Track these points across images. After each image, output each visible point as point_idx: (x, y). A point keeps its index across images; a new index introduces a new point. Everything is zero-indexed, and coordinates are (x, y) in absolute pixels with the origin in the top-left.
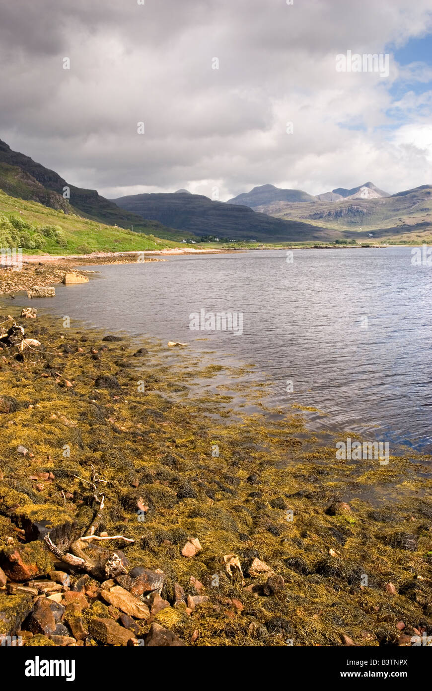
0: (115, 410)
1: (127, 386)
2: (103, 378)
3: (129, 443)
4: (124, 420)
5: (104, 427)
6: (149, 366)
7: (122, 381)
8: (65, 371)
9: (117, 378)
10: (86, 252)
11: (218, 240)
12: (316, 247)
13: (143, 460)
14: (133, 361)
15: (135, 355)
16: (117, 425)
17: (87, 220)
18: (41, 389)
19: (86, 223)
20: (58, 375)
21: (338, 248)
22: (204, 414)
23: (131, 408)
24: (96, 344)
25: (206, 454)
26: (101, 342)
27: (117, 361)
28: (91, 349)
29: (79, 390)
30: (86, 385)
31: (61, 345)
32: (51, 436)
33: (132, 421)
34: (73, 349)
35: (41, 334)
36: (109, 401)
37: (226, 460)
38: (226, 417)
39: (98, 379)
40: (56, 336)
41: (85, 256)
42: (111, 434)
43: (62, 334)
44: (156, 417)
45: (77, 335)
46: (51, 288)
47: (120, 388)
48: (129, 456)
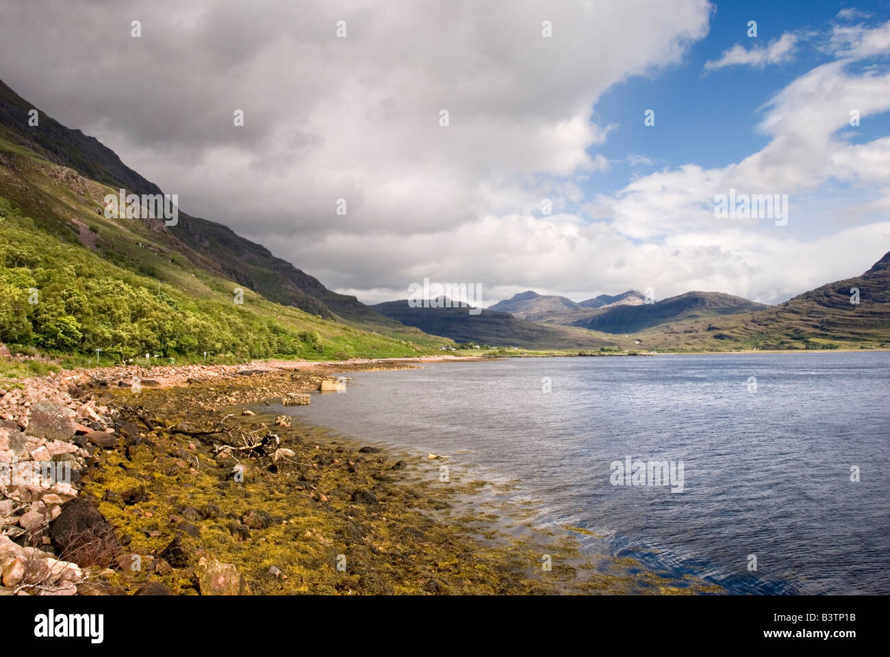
0: (372, 528)
1: (385, 501)
2: (360, 493)
3: (387, 565)
4: (382, 539)
5: (361, 547)
6: (407, 480)
7: (380, 496)
8: (320, 484)
9: (375, 493)
10: (343, 358)
11: (478, 347)
12: (580, 355)
13: (404, 586)
14: (392, 475)
15: (393, 468)
16: (375, 544)
17: (344, 326)
18: (295, 503)
19: (345, 329)
20: (312, 489)
21: (604, 356)
22: (468, 535)
23: (390, 526)
24: (352, 455)
25: (471, 580)
26: (358, 453)
27: (374, 475)
28: (347, 461)
29: (334, 506)
30: (341, 499)
31: (316, 456)
32: (305, 556)
33: (391, 541)
34: (329, 460)
35: (296, 444)
36: (366, 518)
37: (494, 587)
38: (491, 538)
39: (355, 493)
40: (310, 446)
41: (342, 363)
42: (369, 554)
43: (317, 444)
44: (417, 536)
45: (333, 446)
46: (306, 395)
47: (378, 504)
48: (389, 580)
